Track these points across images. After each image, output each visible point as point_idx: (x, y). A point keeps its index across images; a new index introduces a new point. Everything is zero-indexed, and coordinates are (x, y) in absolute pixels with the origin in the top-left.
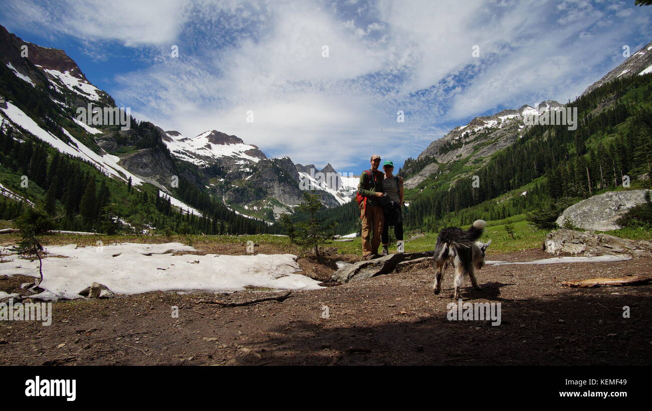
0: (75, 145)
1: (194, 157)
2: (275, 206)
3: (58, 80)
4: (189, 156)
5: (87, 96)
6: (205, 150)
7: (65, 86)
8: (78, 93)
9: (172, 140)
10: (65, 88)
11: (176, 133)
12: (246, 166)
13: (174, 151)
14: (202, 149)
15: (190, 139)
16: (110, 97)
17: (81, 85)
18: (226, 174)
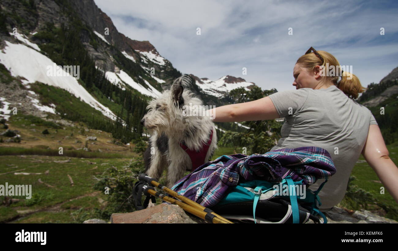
0: (151, 89)
1: (216, 92)
3: (146, 57)
4: (213, 92)
5: (159, 63)
6: (222, 88)
7: (149, 59)
8: (155, 62)
9: (204, 83)
10: (149, 61)
11: (206, 79)
13: (205, 90)
14: (221, 87)
15: (214, 82)
16: (170, 63)
17: (156, 58)
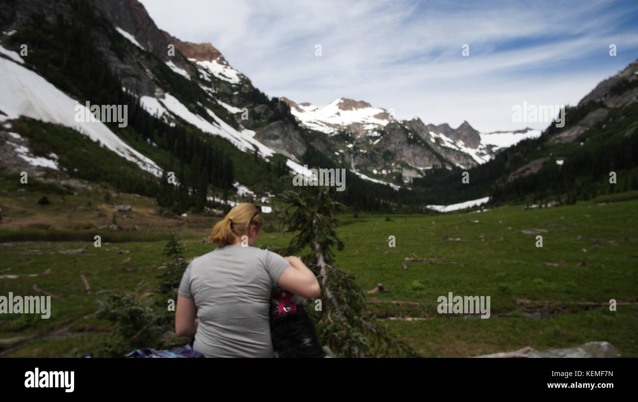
0: (218, 124)
1: (324, 125)
2: (404, 170)
3: (206, 70)
4: (320, 125)
5: (229, 80)
6: (334, 118)
7: (212, 74)
8: (222, 78)
9: (304, 111)
10: (212, 77)
11: (307, 104)
12: (374, 130)
13: (307, 122)
15: (320, 109)
16: (247, 79)
17: (224, 71)
18: (354, 139)
